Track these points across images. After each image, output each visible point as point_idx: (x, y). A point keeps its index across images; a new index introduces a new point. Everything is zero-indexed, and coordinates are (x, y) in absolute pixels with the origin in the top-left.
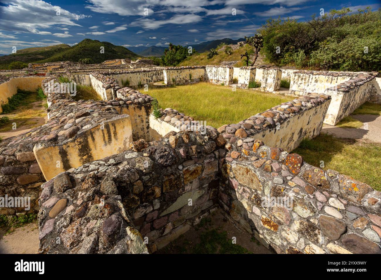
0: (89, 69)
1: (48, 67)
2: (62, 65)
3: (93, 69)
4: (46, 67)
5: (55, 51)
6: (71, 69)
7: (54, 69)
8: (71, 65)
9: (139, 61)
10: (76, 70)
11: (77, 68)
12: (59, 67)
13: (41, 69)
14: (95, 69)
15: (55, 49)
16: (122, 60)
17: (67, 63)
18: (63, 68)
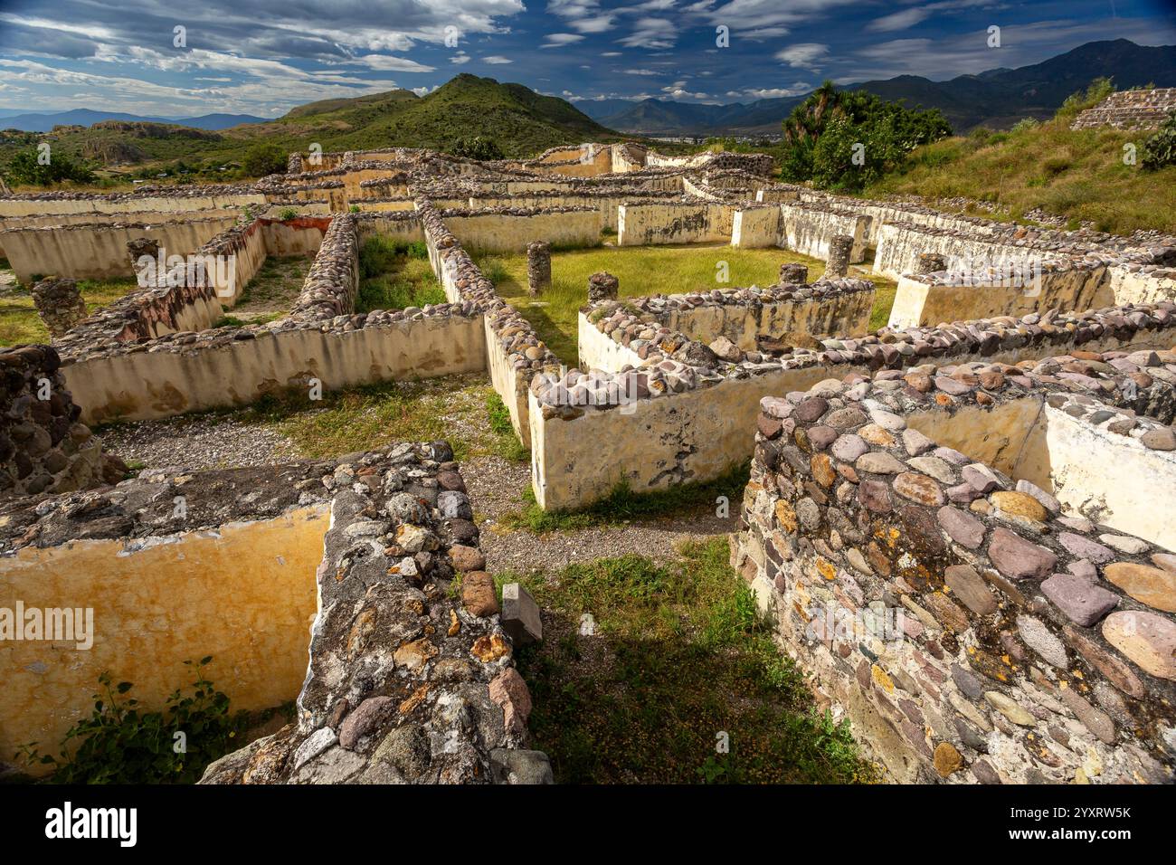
0: (523, 196)
1: (348, 173)
2: (403, 165)
3: (539, 195)
4: (342, 173)
5: (380, 109)
6: (439, 186)
7: (370, 186)
8: (438, 170)
9: (716, 162)
10: (463, 196)
11: (463, 184)
12: (390, 174)
13: (319, 187)
14: (547, 194)
15: (380, 103)
16: (617, 149)
17: (426, 161)
18: (405, 182)
